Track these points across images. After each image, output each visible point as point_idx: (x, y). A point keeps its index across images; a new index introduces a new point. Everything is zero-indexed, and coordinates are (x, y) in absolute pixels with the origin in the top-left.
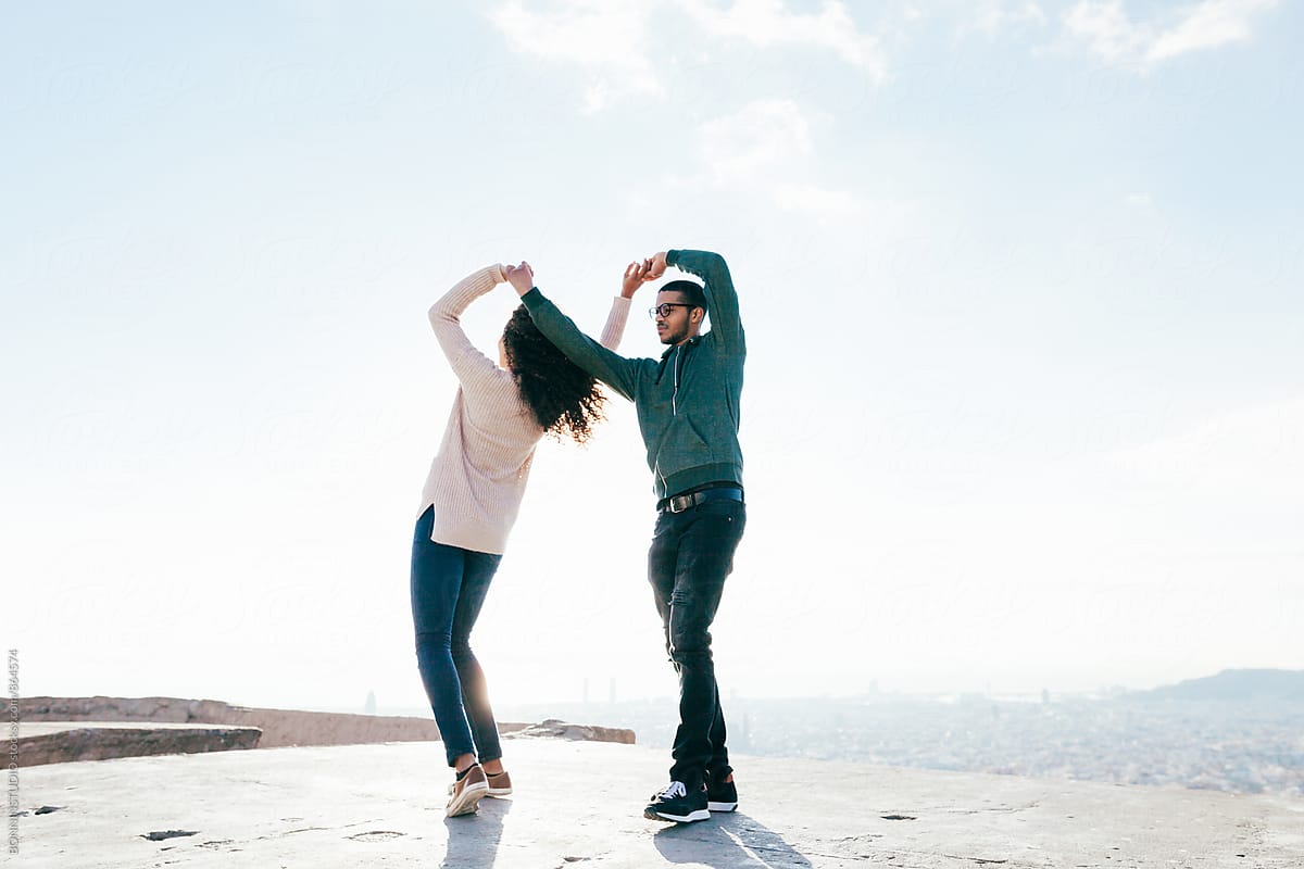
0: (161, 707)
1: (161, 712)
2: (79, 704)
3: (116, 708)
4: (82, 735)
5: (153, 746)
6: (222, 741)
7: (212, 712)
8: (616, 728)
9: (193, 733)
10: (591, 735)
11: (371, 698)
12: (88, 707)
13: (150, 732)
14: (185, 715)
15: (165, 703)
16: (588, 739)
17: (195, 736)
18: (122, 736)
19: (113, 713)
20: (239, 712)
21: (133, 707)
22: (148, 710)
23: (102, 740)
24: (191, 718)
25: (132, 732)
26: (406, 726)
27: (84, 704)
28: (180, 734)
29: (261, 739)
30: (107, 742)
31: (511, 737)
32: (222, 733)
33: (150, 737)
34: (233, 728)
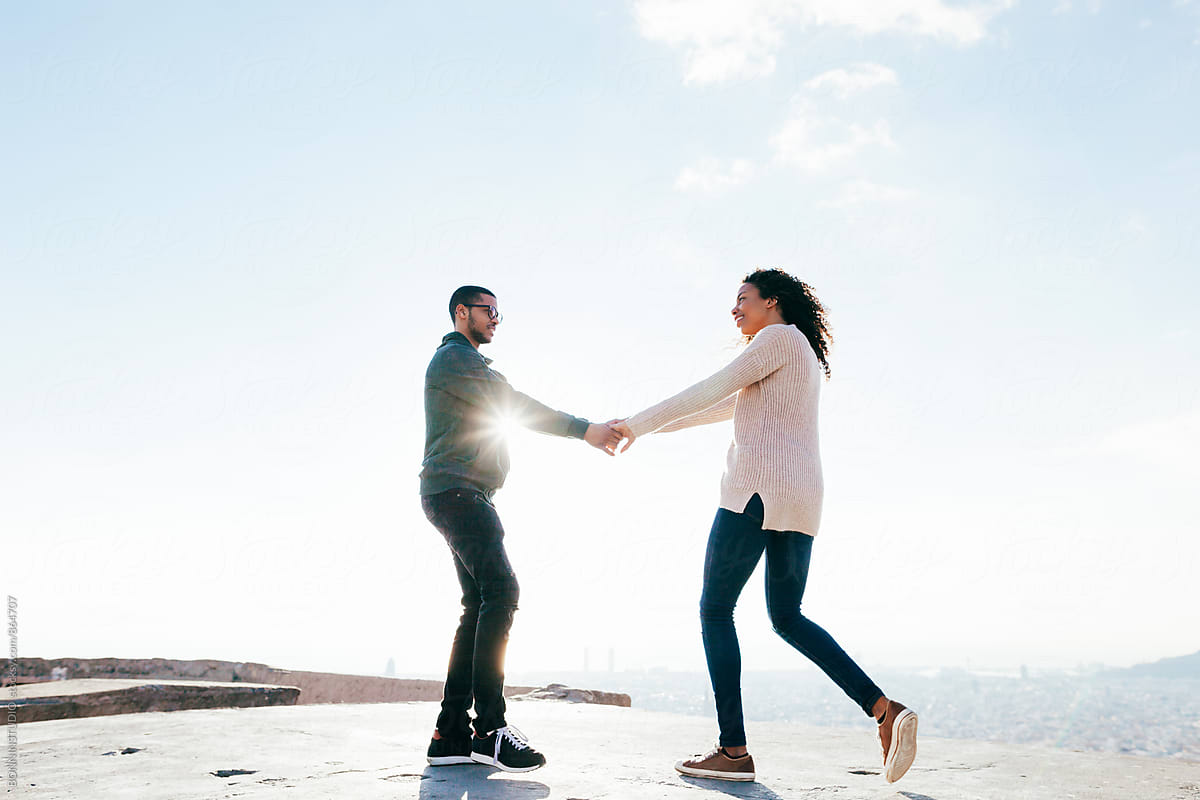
0: (210, 668)
1: (210, 673)
2: (140, 664)
3: (171, 669)
4: (149, 690)
5: (209, 701)
6: (267, 698)
7: (254, 674)
8: (613, 692)
9: (241, 691)
10: (591, 698)
11: (391, 664)
12: (147, 667)
13: (205, 689)
14: (231, 677)
15: (213, 665)
16: (588, 702)
17: (244, 694)
18: (181, 692)
19: (170, 673)
20: (280, 674)
21: (185, 669)
22: (199, 670)
23: (166, 695)
24: (236, 679)
25: (191, 688)
26: (425, 689)
27: (145, 664)
28: (231, 692)
29: (300, 697)
30: (169, 697)
31: (519, 699)
32: (266, 691)
33: (205, 694)
34: (275, 687)
